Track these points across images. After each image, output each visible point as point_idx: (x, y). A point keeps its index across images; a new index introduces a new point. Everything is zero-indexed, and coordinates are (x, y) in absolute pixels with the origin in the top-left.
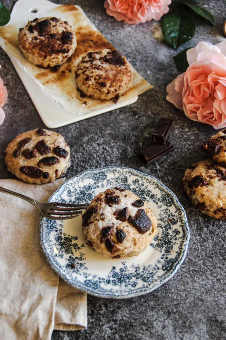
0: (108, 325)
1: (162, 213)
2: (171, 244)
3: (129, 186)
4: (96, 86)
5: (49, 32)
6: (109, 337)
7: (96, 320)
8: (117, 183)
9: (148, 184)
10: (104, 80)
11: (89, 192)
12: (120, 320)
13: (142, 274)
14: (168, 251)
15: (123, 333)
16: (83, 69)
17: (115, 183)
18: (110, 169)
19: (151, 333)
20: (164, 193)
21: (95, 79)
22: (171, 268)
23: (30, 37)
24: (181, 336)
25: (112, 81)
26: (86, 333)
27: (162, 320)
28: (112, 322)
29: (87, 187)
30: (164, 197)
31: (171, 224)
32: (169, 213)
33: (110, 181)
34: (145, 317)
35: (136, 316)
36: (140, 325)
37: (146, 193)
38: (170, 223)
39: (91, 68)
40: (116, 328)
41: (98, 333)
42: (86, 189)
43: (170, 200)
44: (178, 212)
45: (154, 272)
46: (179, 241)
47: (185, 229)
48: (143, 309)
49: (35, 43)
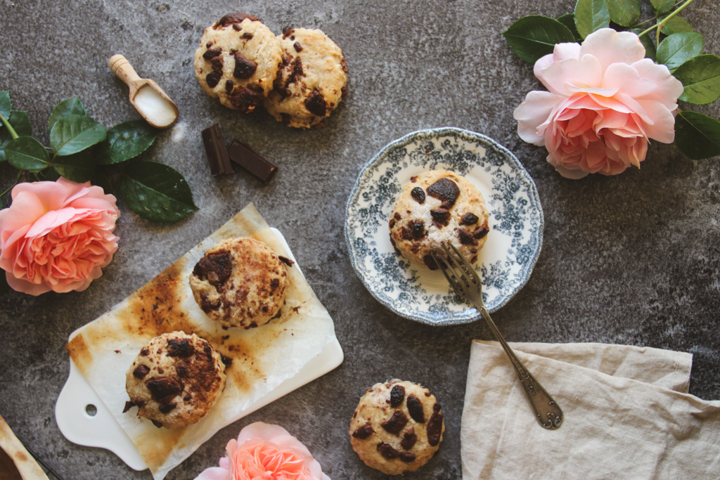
0: (677, 300)
1: (414, 161)
2: (463, 152)
3: (372, 206)
4: (278, 295)
5: (173, 378)
6: (691, 298)
7: (670, 313)
8: (368, 224)
9: (371, 179)
10: (267, 283)
11: (383, 262)
12: (670, 284)
13: (505, 191)
14: (472, 157)
15: (686, 280)
16: (244, 318)
17: (368, 226)
18: (349, 233)
19: (685, 247)
20: (386, 159)
21: (265, 297)
22: (501, 154)
23: (185, 409)
24: (688, 211)
25: (267, 271)
26: (687, 325)
27: (668, 232)
28: (674, 293)
29: (376, 265)
30: (392, 158)
31: (433, 151)
32: (416, 153)
33: (366, 233)
34: (665, 254)
35: (665, 265)
36: (675, 259)
37: (383, 183)
38: (430, 153)
39: (243, 305)
40: (681, 290)
41: (686, 311)
42: (379, 267)
43: (398, 150)
44: (417, 141)
45: (503, 176)
46: (460, 142)
47: (444, 133)
48: (655, 256)
49: (197, 398)
